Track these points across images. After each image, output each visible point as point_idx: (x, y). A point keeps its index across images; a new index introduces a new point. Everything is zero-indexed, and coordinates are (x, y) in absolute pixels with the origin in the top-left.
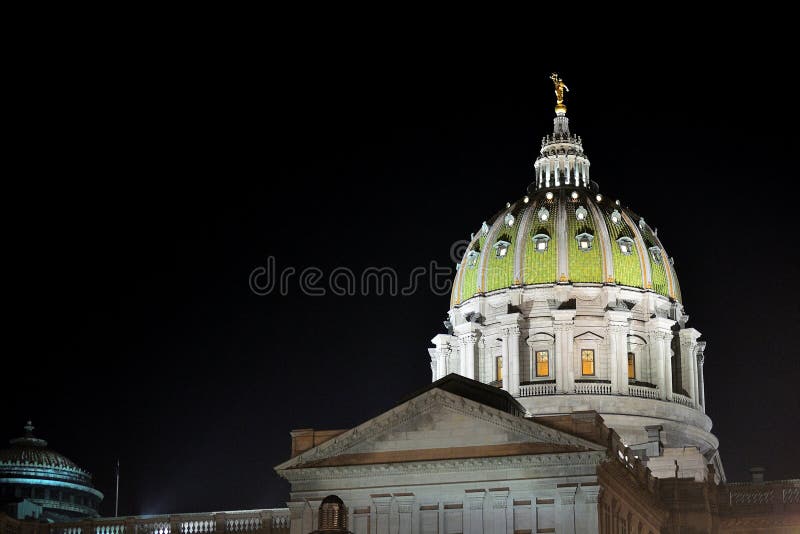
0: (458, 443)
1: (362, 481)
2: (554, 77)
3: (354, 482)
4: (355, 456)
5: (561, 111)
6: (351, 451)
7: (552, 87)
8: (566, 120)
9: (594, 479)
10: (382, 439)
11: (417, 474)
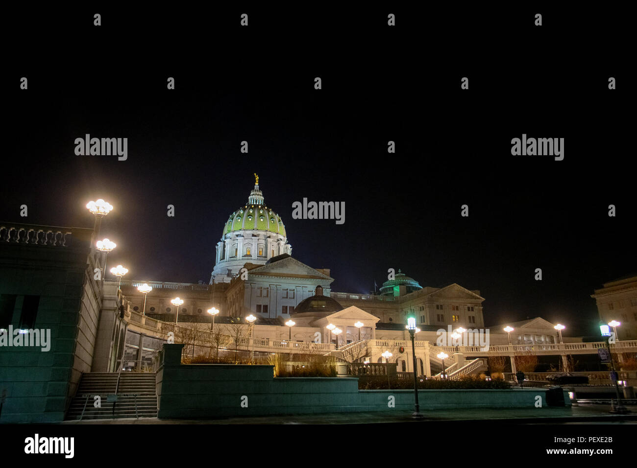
0: (293, 272)
1: (267, 280)
2: (255, 174)
3: (264, 280)
4: (265, 273)
5: (257, 184)
6: (264, 271)
7: (255, 178)
8: (258, 187)
9: (329, 287)
10: (273, 269)
11: (283, 280)
